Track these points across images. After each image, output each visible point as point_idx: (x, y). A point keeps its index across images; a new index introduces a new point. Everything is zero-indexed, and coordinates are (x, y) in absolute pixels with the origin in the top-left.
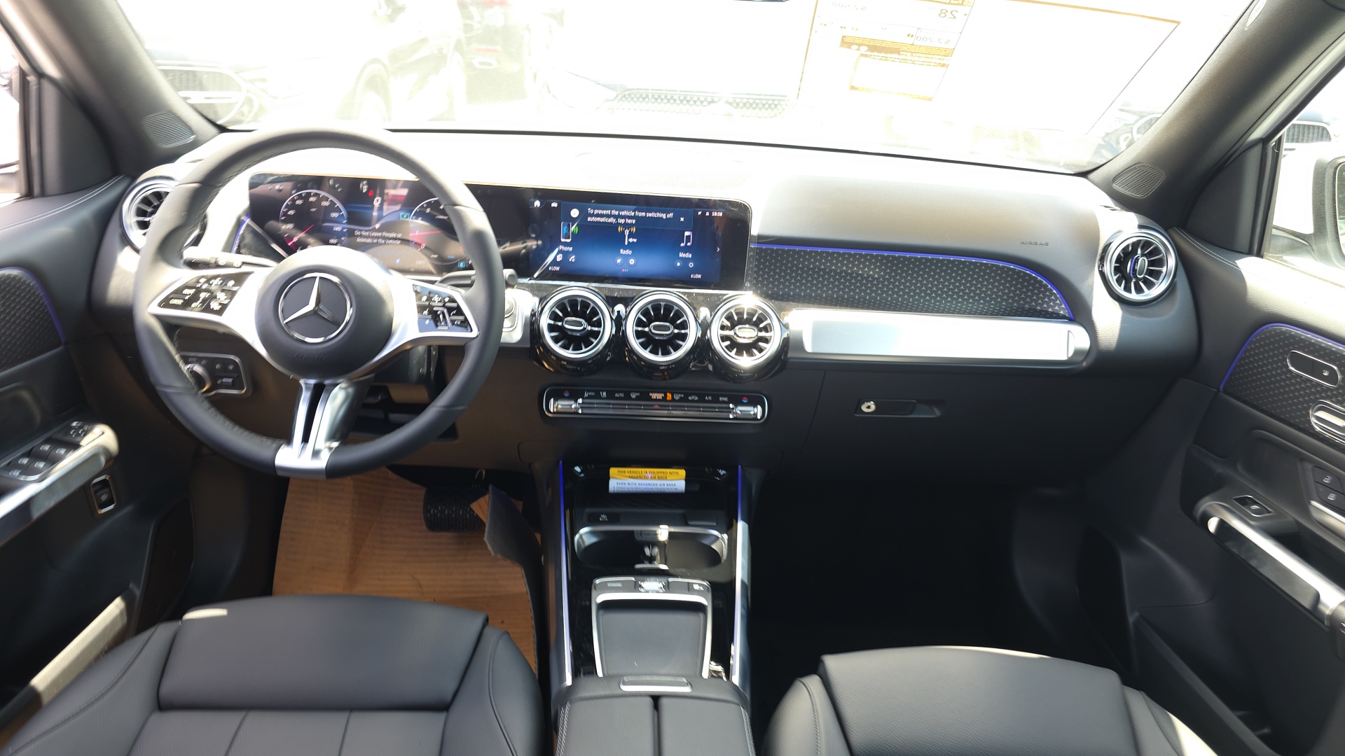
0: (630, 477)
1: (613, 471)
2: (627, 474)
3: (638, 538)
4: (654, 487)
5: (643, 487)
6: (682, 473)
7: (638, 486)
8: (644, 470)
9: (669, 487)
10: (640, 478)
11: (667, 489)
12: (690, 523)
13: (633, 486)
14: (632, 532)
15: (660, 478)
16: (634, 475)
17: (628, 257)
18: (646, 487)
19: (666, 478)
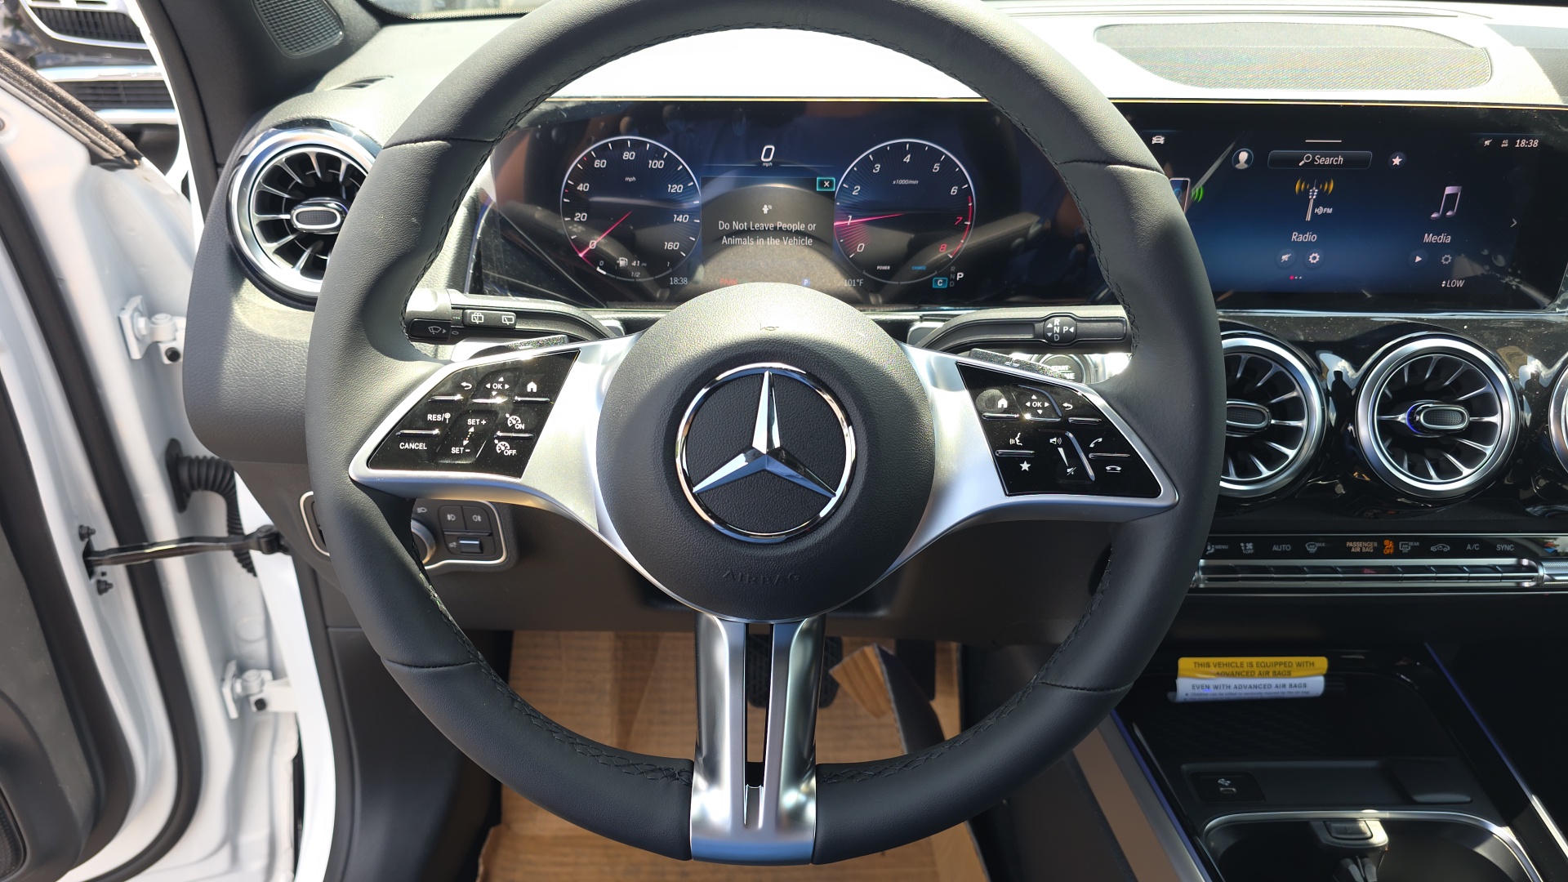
0: (1218, 674)
1: (1185, 663)
2: (1213, 669)
3: (1325, 838)
4: (1263, 691)
5: (1243, 691)
6: (1322, 663)
7: (1233, 690)
8: (1246, 660)
9: (1294, 690)
10: (1239, 675)
11: (1289, 692)
12: (1419, 798)
13: (1224, 691)
14: (1305, 824)
15: (1276, 675)
16: (1226, 669)
17: (1309, 247)
18: (1249, 691)
19: (1288, 675)
